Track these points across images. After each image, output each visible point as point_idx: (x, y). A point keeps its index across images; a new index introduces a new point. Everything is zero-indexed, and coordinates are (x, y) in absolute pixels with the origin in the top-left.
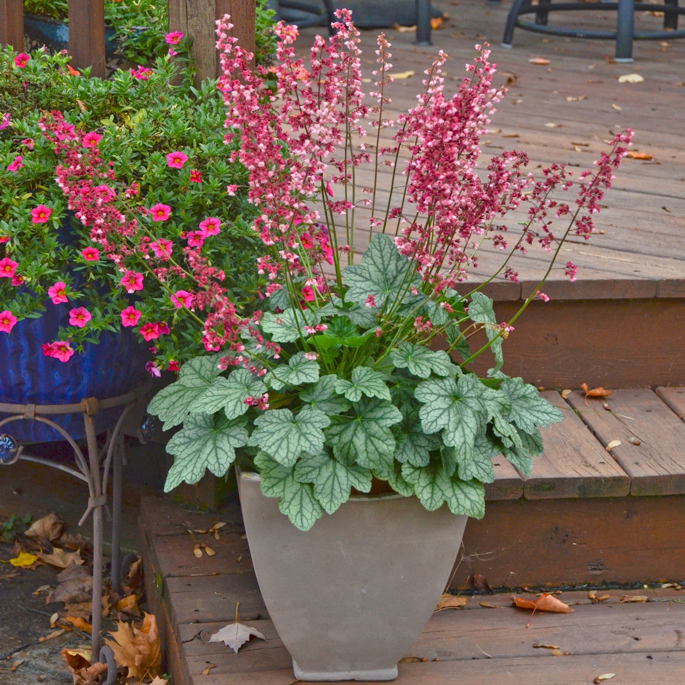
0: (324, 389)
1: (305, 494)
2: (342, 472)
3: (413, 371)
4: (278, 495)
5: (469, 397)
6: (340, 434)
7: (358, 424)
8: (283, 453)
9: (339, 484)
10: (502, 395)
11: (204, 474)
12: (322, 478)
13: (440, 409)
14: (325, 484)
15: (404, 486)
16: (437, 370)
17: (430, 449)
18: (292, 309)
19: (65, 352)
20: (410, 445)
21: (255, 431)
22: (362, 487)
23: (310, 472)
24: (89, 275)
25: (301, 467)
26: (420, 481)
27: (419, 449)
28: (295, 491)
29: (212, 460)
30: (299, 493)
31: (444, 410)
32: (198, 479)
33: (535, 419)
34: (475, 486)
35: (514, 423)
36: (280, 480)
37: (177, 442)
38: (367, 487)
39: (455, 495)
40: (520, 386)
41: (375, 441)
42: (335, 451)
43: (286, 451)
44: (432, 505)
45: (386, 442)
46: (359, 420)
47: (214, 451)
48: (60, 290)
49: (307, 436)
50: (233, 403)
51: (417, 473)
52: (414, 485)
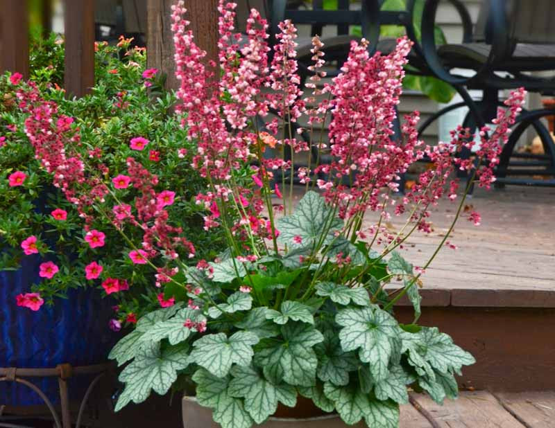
0: (256, 317)
1: (236, 406)
2: (270, 390)
3: (334, 299)
4: (212, 406)
5: (384, 326)
6: (269, 356)
7: (286, 348)
8: (216, 366)
9: (268, 399)
10: (419, 338)
11: (149, 394)
12: (253, 394)
13: (357, 331)
14: (255, 399)
15: (326, 403)
16: (356, 300)
17: (349, 370)
18: (232, 259)
19: (36, 302)
20: (332, 368)
21: (193, 351)
22: (288, 403)
23: (242, 388)
24: (59, 238)
25: (234, 385)
26: (341, 399)
27: (340, 371)
28: (228, 404)
29: (157, 381)
30: (231, 406)
31: (362, 333)
32: (144, 398)
33: (449, 361)
34: (391, 406)
35: (429, 362)
36: (215, 394)
37: (128, 371)
38: (292, 402)
39: (372, 412)
40: (435, 334)
41: (300, 360)
42: (264, 371)
43: (219, 364)
44: (351, 420)
45: (309, 360)
46: (287, 345)
47: (159, 374)
48: (32, 243)
49: (238, 352)
50: (177, 332)
51: (338, 392)
52: (334, 402)
